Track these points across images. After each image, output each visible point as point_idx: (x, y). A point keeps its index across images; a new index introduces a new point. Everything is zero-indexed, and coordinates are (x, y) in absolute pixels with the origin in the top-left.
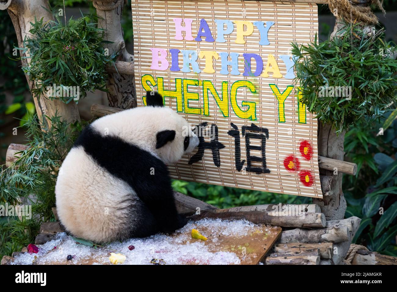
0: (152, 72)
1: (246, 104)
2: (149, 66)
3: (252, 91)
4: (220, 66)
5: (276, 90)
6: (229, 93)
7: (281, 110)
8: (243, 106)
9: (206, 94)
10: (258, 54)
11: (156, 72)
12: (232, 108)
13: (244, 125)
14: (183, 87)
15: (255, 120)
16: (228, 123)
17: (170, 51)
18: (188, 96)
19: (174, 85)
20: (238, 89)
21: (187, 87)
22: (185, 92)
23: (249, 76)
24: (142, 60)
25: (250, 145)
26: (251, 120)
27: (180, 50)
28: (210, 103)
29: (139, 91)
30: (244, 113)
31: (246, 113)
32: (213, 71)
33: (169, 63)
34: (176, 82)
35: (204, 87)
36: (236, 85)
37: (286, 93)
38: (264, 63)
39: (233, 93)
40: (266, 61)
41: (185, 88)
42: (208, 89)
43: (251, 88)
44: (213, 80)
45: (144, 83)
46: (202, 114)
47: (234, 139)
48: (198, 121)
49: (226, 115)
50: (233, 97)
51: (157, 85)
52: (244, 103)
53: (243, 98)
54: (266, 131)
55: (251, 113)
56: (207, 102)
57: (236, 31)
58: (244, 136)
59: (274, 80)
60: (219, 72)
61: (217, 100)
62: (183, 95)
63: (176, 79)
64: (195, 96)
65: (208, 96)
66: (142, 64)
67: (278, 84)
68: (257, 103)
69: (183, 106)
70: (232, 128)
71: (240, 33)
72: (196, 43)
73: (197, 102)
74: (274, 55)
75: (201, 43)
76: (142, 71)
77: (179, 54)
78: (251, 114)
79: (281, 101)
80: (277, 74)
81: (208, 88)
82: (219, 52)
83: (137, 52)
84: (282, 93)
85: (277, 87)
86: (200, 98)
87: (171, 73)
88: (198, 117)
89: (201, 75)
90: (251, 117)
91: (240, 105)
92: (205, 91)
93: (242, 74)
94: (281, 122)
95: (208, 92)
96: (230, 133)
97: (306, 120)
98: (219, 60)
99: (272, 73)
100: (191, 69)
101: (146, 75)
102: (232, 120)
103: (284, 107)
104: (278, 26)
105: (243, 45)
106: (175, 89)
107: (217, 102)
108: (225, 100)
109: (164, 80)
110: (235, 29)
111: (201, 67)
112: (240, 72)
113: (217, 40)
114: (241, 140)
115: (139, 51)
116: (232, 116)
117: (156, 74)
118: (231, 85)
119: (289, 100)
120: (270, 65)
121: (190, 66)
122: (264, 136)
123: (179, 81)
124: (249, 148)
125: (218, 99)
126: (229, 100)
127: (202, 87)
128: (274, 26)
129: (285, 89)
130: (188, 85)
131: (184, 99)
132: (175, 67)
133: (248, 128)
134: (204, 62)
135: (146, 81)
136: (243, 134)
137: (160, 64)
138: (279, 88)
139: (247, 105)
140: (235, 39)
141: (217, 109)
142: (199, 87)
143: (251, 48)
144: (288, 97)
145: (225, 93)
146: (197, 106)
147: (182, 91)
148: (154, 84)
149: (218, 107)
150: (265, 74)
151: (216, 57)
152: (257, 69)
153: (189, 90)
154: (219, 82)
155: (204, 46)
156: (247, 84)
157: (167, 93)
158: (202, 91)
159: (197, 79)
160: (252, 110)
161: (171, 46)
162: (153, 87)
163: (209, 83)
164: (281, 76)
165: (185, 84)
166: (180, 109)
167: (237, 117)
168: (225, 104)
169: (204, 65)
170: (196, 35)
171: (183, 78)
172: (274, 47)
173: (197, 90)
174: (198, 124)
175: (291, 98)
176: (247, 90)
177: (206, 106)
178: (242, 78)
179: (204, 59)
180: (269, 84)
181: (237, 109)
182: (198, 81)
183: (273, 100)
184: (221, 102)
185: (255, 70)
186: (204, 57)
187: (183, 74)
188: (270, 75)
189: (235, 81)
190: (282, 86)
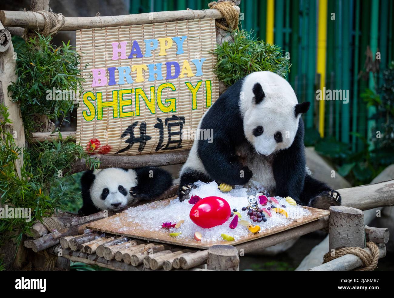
0: (92, 89)
2: (91, 84)
3: (173, 90)
4: (148, 75)
5: (190, 86)
6: (156, 94)
7: (194, 100)
8: (166, 103)
9: (137, 99)
10: (176, 61)
11: (96, 88)
12: (158, 106)
13: (167, 117)
14: (118, 97)
16: (154, 119)
17: (108, 70)
18: (123, 103)
20: (163, 91)
21: (123, 96)
22: (121, 100)
23: (170, 79)
25: (171, 132)
27: (116, 68)
28: (140, 105)
30: (167, 108)
31: (168, 108)
32: (143, 80)
33: (108, 79)
34: (113, 94)
35: (136, 94)
36: (160, 88)
37: (197, 87)
38: (180, 67)
39: (159, 94)
40: (182, 66)
41: (121, 97)
42: (139, 95)
43: (172, 88)
44: (143, 87)
45: (85, 100)
46: (135, 115)
47: (159, 130)
49: (153, 112)
50: (159, 97)
51: (96, 99)
52: (167, 101)
53: (166, 96)
54: (183, 118)
55: (172, 107)
56: (138, 105)
57: (160, 46)
58: (167, 126)
59: (188, 79)
60: (147, 80)
61: (146, 101)
62: (119, 103)
63: (113, 91)
64: (129, 102)
67: (192, 81)
68: (177, 98)
69: (119, 112)
70: (158, 121)
71: (163, 47)
72: (129, 60)
75: (133, 60)
77: (115, 71)
78: (173, 108)
79: (194, 94)
80: (191, 74)
81: (139, 93)
82: (148, 65)
84: (194, 87)
85: (191, 83)
87: (109, 87)
88: (131, 119)
90: (172, 110)
91: (164, 103)
92: (137, 96)
93: (165, 78)
94: (194, 109)
95: (139, 97)
96: (156, 126)
97: (211, 104)
99: (187, 74)
100: (126, 81)
101: (87, 92)
102: (158, 116)
103: (196, 98)
104: (190, 39)
105: (165, 57)
106: (112, 99)
107: (146, 104)
108: (153, 101)
109: (103, 94)
110: (159, 45)
111: (133, 78)
113: (145, 55)
114: (164, 130)
116: (158, 112)
117: (96, 90)
118: (157, 88)
119: (200, 91)
120: (185, 68)
121: (125, 79)
122: (182, 123)
123: (115, 93)
124: (170, 134)
126: (156, 100)
127: (134, 94)
128: (187, 39)
129: (196, 84)
130: (123, 94)
131: (119, 106)
132: (112, 82)
133: (170, 119)
134: (136, 73)
135: (87, 98)
136: (166, 125)
137: (100, 82)
138: (192, 84)
139: (169, 102)
140: (160, 52)
142: (132, 94)
143: (170, 58)
144: (199, 89)
146: (131, 110)
147: (118, 100)
148: (94, 98)
149: (147, 108)
150: (182, 75)
151: (146, 68)
152: (175, 72)
153: (123, 98)
154: (148, 88)
155: (135, 61)
156: (169, 85)
157: (105, 104)
158: (134, 97)
159: (130, 88)
160: (173, 104)
161: (108, 65)
162: (93, 101)
163: (140, 90)
164: (193, 75)
165: (120, 94)
166: (116, 115)
167: (162, 112)
168: (152, 104)
169: (136, 77)
170: (129, 54)
171: (119, 89)
172: (187, 54)
173: (130, 97)
174: (130, 125)
175: (201, 89)
176: (170, 90)
177: (138, 108)
178: (165, 81)
179: (136, 72)
180: (185, 83)
181: (161, 106)
182: (131, 90)
183: (189, 94)
184: (149, 103)
185: (174, 74)
186: (136, 70)
187: (119, 86)
188: (186, 76)
189: (159, 85)
190: (194, 82)
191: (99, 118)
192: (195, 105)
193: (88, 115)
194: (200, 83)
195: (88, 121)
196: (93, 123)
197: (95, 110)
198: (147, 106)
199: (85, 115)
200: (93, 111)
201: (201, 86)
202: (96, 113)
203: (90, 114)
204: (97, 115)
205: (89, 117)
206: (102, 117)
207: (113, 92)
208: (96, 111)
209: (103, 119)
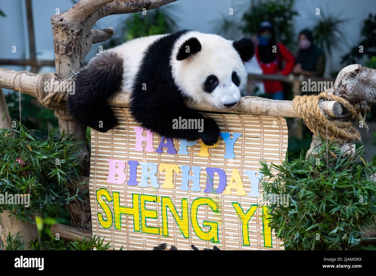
0: (107, 186)
1: (207, 224)
2: (105, 179)
3: (214, 209)
4: (180, 181)
5: (239, 209)
6: (189, 211)
7: (245, 231)
8: (204, 226)
9: (164, 212)
10: (222, 169)
11: (112, 186)
12: (192, 229)
13: (205, 247)
14: (140, 204)
15: (218, 242)
16: (188, 245)
17: (129, 163)
18: (145, 213)
19: (131, 201)
20: (199, 208)
21: (145, 204)
22: (143, 209)
23: (210, 193)
24: (98, 172)
26: (214, 242)
27: (140, 162)
28: (169, 222)
29: (94, 207)
30: (205, 234)
31: (208, 234)
32: (173, 187)
33: (127, 177)
35: (163, 204)
36: (197, 203)
37: (250, 213)
38: (228, 178)
39: (194, 211)
40: (230, 176)
41: (142, 205)
42: (167, 206)
43: (213, 207)
44: (172, 196)
45: (99, 198)
46: (161, 234)
48: (157, 241)
49: (186, 236)
50: (194, 216)
51: (112, 201)
52: (205, 224)
53: (204, 217)
55: (213, 234)
56: (166, 221)
57: (200, 142)
59: (237, 198)
60: (178, 188)
62: (140, 212)
63: (133, 194)
64: (153, 214)
65: (167, 214)
66: (98, 176)
67: (241, 203)
68: (219, 223)
69: (141, 225)
72: (157, 155)
73: (155, 220)
74: (239, 170)
75: (162, 155)
76: (97, 185)
77: (138, 167)
78: (213, 236)
79: (245, 222)
80: (241, 191)
81: (167, 205)
82: (180, 166)
83: (94, 163)
84: (245, 212)
85: (240, 206)
86: (158, 216)
87: (128, 187)
88: (156, 238)
89: (159, 191)
90: (213, 239)
91: (201, 225)
92: (164, 208)
93: (203, 190)
94: (246, 245)
95: (166, 210)
97: (272, 243)
98: (180, 175)
99: (235, 190)
100: (150, 183)
101: (101, 189)
102: (193, 242)
103: (248, 229)
105: (207, 159)
106: (132, 205)
107: (176, 221)
108: (185, 219)
109: (120, 195)
111: (160, 182)
112: (201, 188)
113: (179, 152)
115: (96, 163)
116: (192, 237)
117: (112, 188)
118: (191, 202)
119: (254, 220)
120: (234, 181)
121: (149, 181)
123: (136, 197)
125: (177, 218)
126: (190, 219)
127: (160, 204)
128: (241, 138)
129: (249, 208)
130: (145, 201)
131: (141, 217)
132: (133, 181)
133: (210, 251)
134: (164, 176)
135: (102, 196)
137: (117, 178)
138: (243, 207)
139: (208, 226)
141: (177, 229)
142: (157, 203)
143: (215, 162)
144: (252, 218)
145: (185, 211)
146: (155, 225)
147: (140, 208)
148: (110, 199)
149: (177, 227)
150: (227, 191)
151: (177, 171)
152: (219, 185)
153: (146, 207)
154: (179, 199)
155: (164, 158)
156: (208, 201)
157: (123, 210)
158: (160, 208)
159: (155, 195)
160: (214, 231)
161: (130, 157)
162: (109, 202)
163: (168, 199)
164: (245, 193)
165: (142, 200)
166: (137, 228)
167: (198, 238)
168: (185, 223)
169: (164, 180)
170: (158, 146)
171: (140, 193)
172: (240, 161)
173: (155, 208)
174: (156, 246)
175: (255, 218)
176: (209, 208)
177: (165, 225)
178: (203, 195)
179: (163, 173)
180: (232, 203)
181: (198, 230)
182: (157, 197)
183: (237, 220)
184: (181, 221)
185: (217, 187)
186: (164, 171)
187: (140, 189)
188: (234, 193)
189: (195, 198)
190: (245, 205)
191: (117, 227)
192: (246, 239)
193: (104, 220)
194: (254, 208)
195: (105, 228)
196: (110, 232)
197: (112, 215)
198: (178, 226)
199: (100, 219)
200: (109, 215)
201: (255, 213)
202: (114, 220)
203: (105, 219)
204: (115, 223)
205: (105, 223)
206: (121, 226)
207: (133, 196)
208: (113, 217)
209: (122, 229)
